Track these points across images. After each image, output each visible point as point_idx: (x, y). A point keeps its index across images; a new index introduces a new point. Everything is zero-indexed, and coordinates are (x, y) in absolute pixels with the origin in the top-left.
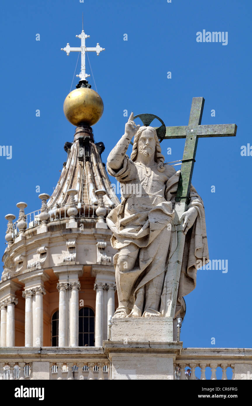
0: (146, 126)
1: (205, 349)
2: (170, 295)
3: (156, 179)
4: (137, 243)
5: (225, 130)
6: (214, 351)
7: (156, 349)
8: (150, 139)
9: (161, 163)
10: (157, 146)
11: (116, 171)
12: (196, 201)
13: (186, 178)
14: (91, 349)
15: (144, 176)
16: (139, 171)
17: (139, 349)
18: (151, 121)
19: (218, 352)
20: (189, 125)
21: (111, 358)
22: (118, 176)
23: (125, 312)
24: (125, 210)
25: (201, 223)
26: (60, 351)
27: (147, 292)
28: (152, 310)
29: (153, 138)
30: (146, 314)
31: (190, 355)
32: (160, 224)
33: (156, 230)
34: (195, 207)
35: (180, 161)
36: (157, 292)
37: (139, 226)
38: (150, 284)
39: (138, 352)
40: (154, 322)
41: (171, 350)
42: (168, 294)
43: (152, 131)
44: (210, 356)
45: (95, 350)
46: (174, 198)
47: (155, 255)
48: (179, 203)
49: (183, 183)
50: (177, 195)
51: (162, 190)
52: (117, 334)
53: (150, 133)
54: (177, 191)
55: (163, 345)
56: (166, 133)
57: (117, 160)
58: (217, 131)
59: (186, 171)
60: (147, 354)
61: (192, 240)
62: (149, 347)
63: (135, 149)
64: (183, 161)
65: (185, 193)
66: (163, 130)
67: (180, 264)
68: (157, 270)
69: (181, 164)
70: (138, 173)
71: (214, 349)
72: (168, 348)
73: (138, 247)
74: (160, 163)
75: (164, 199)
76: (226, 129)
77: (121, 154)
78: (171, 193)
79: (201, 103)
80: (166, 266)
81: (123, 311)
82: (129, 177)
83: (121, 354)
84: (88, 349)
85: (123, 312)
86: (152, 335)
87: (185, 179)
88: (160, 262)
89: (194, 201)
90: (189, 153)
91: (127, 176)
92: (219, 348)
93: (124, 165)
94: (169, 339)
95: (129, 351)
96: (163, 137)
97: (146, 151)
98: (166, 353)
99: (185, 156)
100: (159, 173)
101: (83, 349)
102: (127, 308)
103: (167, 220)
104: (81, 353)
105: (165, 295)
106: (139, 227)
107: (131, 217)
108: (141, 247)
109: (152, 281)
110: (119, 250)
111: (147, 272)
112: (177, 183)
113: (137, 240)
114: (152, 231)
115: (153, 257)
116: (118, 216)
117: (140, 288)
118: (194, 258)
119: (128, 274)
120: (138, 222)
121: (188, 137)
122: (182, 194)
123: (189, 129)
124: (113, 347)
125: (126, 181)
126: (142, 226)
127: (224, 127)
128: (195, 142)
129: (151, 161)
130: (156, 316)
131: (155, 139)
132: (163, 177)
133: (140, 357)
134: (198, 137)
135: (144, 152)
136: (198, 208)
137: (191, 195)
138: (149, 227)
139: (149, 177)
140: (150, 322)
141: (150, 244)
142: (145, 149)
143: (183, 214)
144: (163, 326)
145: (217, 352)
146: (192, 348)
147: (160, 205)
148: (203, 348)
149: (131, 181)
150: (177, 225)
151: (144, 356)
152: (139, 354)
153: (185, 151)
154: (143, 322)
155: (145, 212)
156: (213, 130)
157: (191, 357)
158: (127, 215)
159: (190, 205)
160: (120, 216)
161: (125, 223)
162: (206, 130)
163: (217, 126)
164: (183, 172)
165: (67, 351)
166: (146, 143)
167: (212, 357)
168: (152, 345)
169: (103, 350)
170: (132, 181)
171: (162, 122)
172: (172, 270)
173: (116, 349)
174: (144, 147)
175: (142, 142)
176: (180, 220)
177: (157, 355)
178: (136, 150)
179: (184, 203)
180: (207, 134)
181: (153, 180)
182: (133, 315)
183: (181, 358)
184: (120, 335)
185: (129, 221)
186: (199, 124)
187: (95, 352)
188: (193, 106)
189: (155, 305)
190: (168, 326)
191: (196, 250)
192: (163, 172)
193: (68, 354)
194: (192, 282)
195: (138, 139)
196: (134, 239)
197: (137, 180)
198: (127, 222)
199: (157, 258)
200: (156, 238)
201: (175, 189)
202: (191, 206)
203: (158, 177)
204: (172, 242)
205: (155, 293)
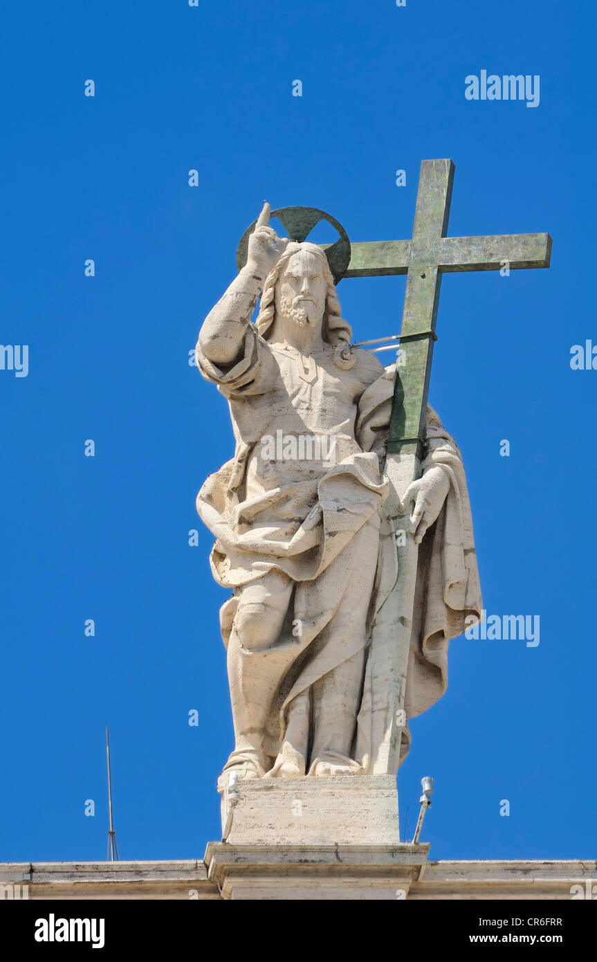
0: (299, 242)
1: (488, 864)
2: (383, 714)
3: (331, 389)
4: (288, 568)
5: (520, 249)
6: (514, 870)
7: (356, 866)
8: (312, 278)
9: (344, 343)
10: (329, 297)
11: (224, 367)
12: (443, 450)
13: (414, 387)
14: (171, 868)
15: (299, 382)
16: (283, 367)
17: (308, 865)
18: (311, 228)
19: (526, 871)
20: (416, 238)
21: (229, 891)
22: (229, 382)
23: (257, 763)
24: (249, 478)
25: (461, 512)
26: (83, 874)
27: (317, 705)
28: (337, 755)
29: (321, 273)
30: (320, 767)
31: (447, 880)
32: (352, 516)
33: (341, 531)
34: (443, 468)
35: (394, 337)
36: (345, 705)
37: (292, 520)
38: (327, 682)
39: (306, 874)
40: (346, 789)
41: (396, 868)
42: (379, 710)
43: (315, 254)
44: (505, 884)
45: (184, 871)
46: (382, 443)
47: (338, 601)
48: (397, 456)
49: (407, 401)
50: (389, 434)
51: (348, 420)
52: (244, 823)
53: (311, 261)
54: (390, 422)
55: (375, 854)
56: (350, 259)
57: (228, 338)
58: (497, 254)
59: (413, 367)
60: (330, 880)
61: (435, 560)
62: (335, 859)
63: (267, 306)
64: (401, 338)
65: (412, 427)
66: (342, 252)
67: (406, 626)
68: (346, 644)
69: (398, 346)
70: (282, 374)
71: (514, 863)
72: (389, 862)
73: (291, 579)
74: (341, 346)
75: (355, 444)
76: (522, 249)
77: (239, 321)
78: (373, 429)
79: (447, 177)
80: (367, 632)
81: (250, 761)
82: (259, 383)
83: (258, 880)
84: (163, 868)
85: (250, 764)
86: (340, 825)
87: (411, 389)
88: (352, 621)
89: (440, 451)
90: (419, 315)
91: (253, 381)
92: (528, 861)
93: (246, 350)
94: (389, 835)
95: (279, 872)
96: (341, 273)
97: (302, 310)
98: (383, 877)
99: (406, 325)
100: (338, 372)
101: (149, 869)
102: (262, 751)
103: (369, 504)
104: (144, 879)
105: (369, 713)
106: (294, 523)
107: (269, 498)
108: (298, 580)
109: (331, 673)
110: (239, 588)
111: (318, 648)
112: (388, 400)
113: (288, 561)
114: (332, 534)
115: (334, 607)
116: (230, 494)
117: (299, 695)
118: (443, 609)
119: (265, 656)
120: (289, 510)
121: (413, 270)
122: (404, 431)
123: (415, 250)
124: (236, 861)
125: (246, 396)
126: (301, 521)
127: (515, 242)
128: (434, 284)
129: (314, 339)
130: (350, 774)
131: (325, 278)
132: (351, 386)
133: (310, 887)
134: (441, 270)
135: (295, 314)
136: (450, 469)
137: (430, 433)
138: (321, 523)
139: (313, 383)
140: (334, 791)
141: (324, 571)
142: (297, 305)
143: (410, 487)
144: (369, 799)
145: (521, 872)
146: (453, 861)
147: (348, 461)
148: (482, 861)
149: (262, 395)
150: (394, 518)
151: (323, 885)
152: (309, 880)
153: (406, 311)
154: (315, 789)
155: (308, 484)
156: (485, 250)
157: (450, 887)
158: (254, 491)
159: (427, 461)
160: (235, 495)
161: (253, 512)
162: (465, 252)
163: (495, 241)
164: (405, 371)
165: (106, 875)
166: (303, 289)
167: (508, 886)
168: (346, 855)
169: (205, 868)
170: (265, 397)
171: (342, 231)
172: (386, 642)
173: (242, 867)
174: (295, 300)
175: (291, 286)
176: (403, 504)
177: (357, 882)
178: (272, 308)
179: (413, 456)
180: (469, 262)
181: (324, 393)
182: (283, 771)
183: (422, 889)
184: (253, 827)
185: (264, 506)
186: (444, 235)
187: (182, 876)
188: (423, 185)
189: (342, 743)
190: (383, 800)
191: (448, 586)
192: (349, 370)
193: (108, 882)
194: (436, 676)
195: (278, 279)
196: (278, 558)
197: (280, 393)
198: (258, 510)
199: (345, 610)
200: (340, 555)
201: (382, 418)
202: (433, 465)
203: (337, 385)
204: (382, 564)
205: (341, 709)
